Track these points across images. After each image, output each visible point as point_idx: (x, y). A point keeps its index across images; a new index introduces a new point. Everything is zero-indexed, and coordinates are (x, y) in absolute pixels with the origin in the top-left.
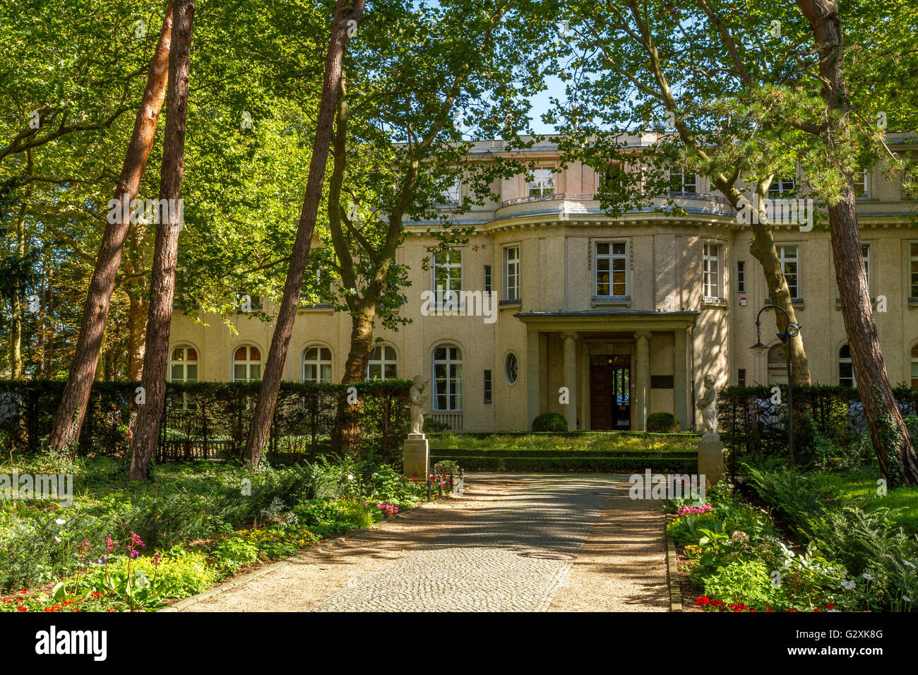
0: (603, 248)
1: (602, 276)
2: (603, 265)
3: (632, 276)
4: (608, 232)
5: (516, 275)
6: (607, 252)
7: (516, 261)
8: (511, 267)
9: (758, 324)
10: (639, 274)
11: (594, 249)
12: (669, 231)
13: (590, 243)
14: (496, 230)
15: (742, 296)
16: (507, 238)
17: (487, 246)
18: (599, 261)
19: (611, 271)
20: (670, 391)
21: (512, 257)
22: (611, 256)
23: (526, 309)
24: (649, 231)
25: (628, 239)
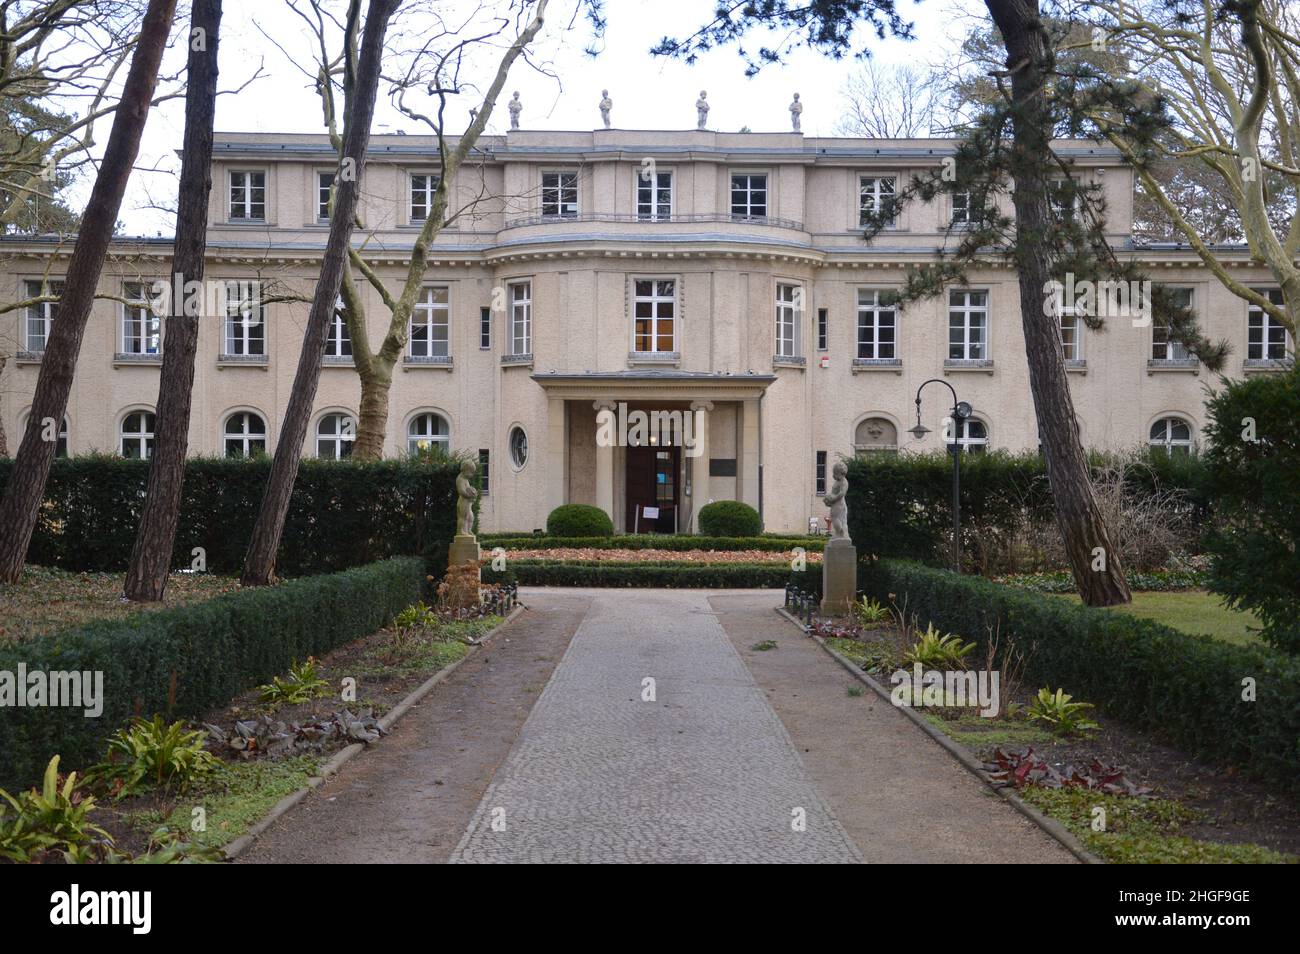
0: (644, 288)
1: (644, 327)
2: (643, 310)
3: (683, 326)
4: (651, 267)
5: (525, 321)
6: (649, 294)
7: (524, 302)
8: (519, 310)
9: (918, 402)
10: (691, 324)
11: (633, 289)
12: (733, 266)
13: (626, 280)
14: (498, 259)
15: (823, 354)
16: (516, 273)
17: (484, 281)
18: (639, 305)
19: (654, 318)
20: (731, 480)
21: (519, 296)
22: (655, 299)
23: (542, 369)
24: (706, 267)
25: (677, 278)
